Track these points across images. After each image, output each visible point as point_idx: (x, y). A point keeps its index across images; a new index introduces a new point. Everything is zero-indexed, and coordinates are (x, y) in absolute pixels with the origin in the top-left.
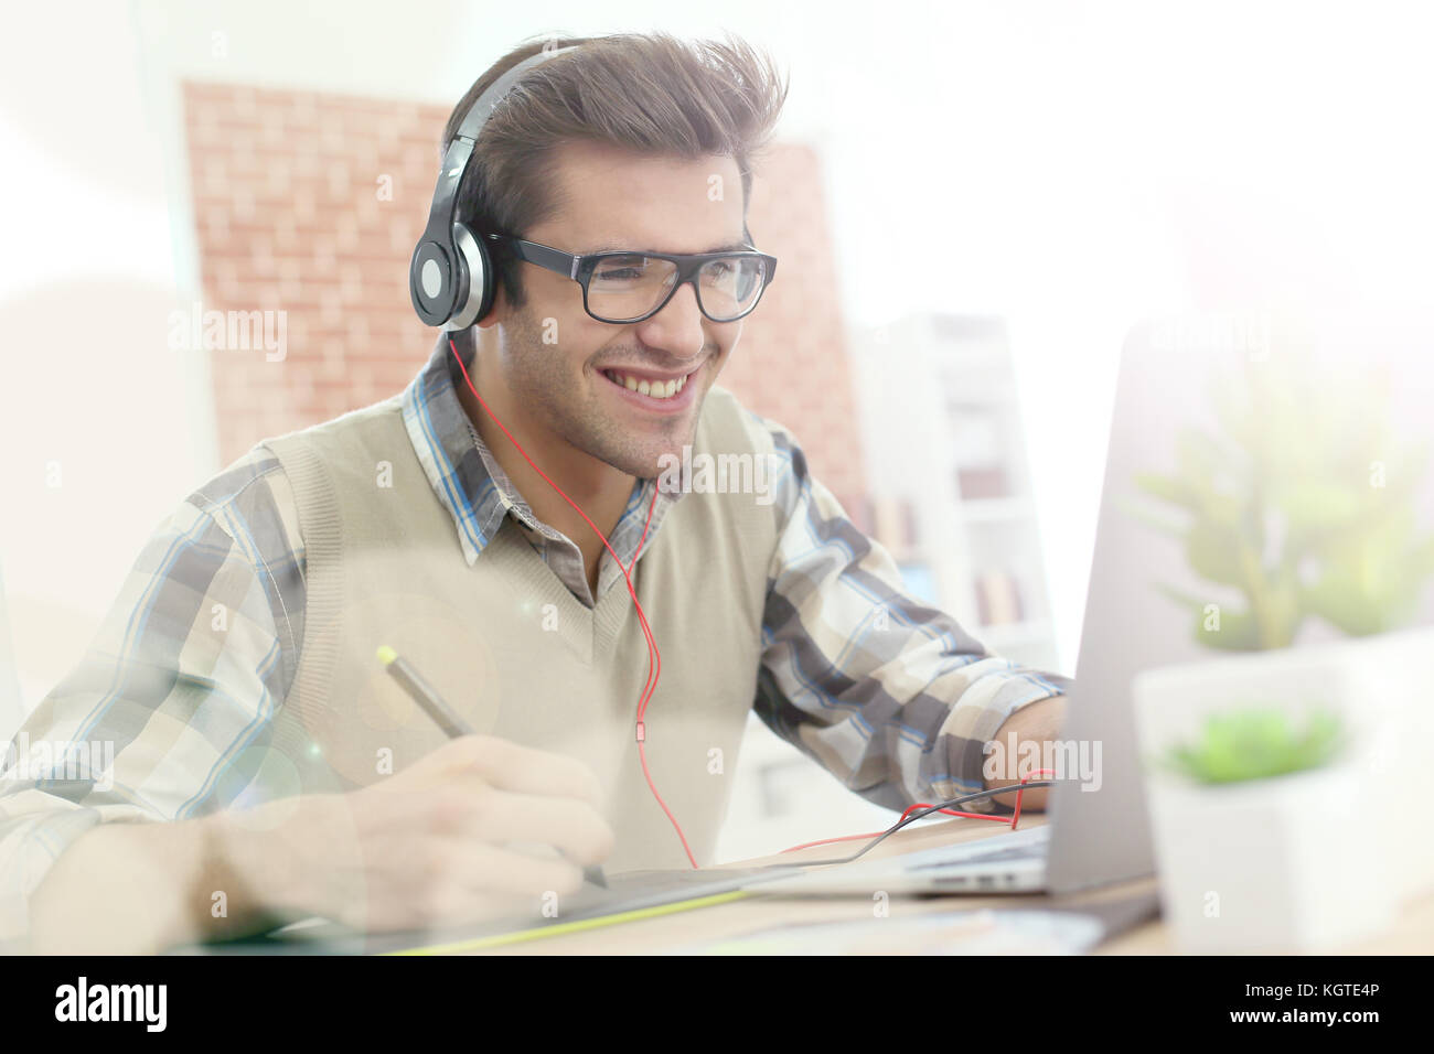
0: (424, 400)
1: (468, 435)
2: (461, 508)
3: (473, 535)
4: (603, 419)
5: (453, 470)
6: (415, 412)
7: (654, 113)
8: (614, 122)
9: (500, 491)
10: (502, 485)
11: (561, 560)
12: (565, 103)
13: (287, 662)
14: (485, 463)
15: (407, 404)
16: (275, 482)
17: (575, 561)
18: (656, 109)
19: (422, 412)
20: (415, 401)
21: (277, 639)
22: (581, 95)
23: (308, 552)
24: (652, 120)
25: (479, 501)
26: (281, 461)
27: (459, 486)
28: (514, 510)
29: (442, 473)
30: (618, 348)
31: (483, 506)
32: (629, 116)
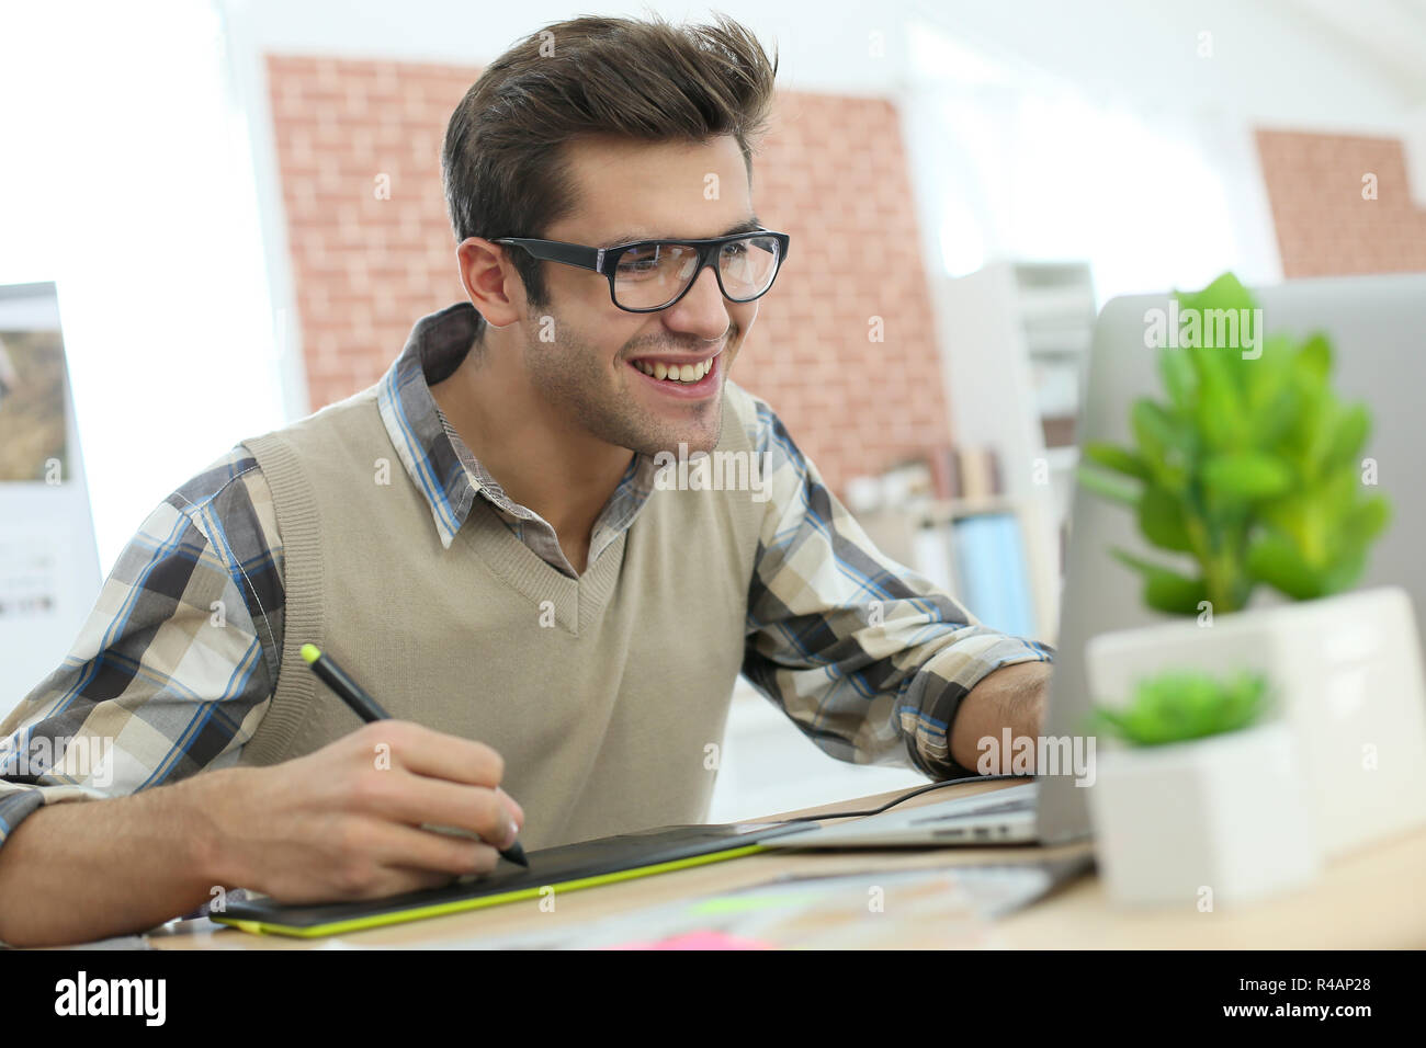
0: (397, 389)
1: (437, 420)
2: (434, 492)
3: (446, 518)
4: (635, 409)
5: (425, 456)
6: (388, 400)
7: (658, 100)
8: (621, 115)
9: (469, 474)
10: (471, 467)
11: (535, 538)
12: (571, 102)
13: (269, 658)
14: (453, 446)
15: (382, 394)
16: (253, 483)
17: (549, 539)
18: (661, 97)
19: (395, 401)
20: (389, 390)
21: (257, 638)
22: (585, 93)
23: (287, 549)
24: (659, 108)
25: (450, 484)
26: (258, 460)
27: (432, 472)
28: (484, 492)
29: (415, 460)
30: (646, 337)
31: (455, 488)
32: (634, 106)
